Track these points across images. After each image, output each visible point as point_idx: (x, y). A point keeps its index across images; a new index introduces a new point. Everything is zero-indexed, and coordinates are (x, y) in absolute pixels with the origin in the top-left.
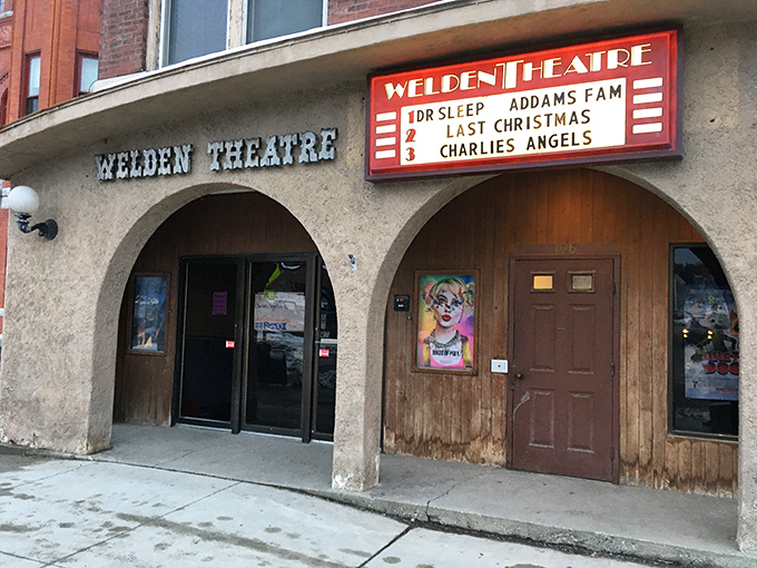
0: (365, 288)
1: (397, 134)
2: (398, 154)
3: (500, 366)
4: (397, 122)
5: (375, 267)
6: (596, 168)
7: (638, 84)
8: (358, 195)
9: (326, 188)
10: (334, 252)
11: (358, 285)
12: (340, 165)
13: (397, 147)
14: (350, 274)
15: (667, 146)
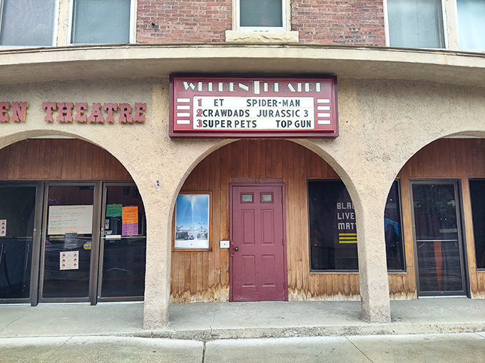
0: (166, 201)
1: (191, 111)
2: (192, 122)
3: (225, 244)
4: (191, 104)
5: (173, 188)
6: (290, 140)
7: (319, 101)
8: (161, 145)
9: (138, 139)
10: (143, 179)
11: (162, 199)
12: (147, 126)
13: (191, 118)
14: (156, 192)
15: (333, 132)
